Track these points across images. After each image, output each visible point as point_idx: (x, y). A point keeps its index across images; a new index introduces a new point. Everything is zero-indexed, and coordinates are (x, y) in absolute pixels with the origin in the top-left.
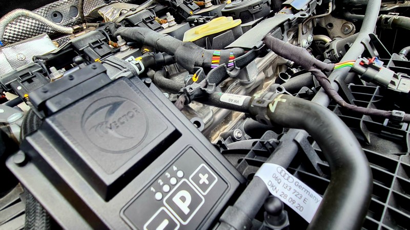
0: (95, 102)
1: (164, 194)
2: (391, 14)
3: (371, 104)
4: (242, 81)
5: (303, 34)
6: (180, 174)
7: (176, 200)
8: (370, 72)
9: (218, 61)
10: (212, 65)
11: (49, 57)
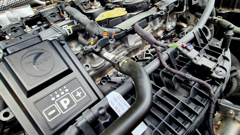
0: (29, 51)
1: (56, 98)
2: (218, 17)
3: (184, 68)
4: (125, 45)
5: (169, 22)
6: (67, 90)
7: (62, 102)
8: (185, 51)
9: (107, 34)
10: (103, 36)
11: (28, 19)
